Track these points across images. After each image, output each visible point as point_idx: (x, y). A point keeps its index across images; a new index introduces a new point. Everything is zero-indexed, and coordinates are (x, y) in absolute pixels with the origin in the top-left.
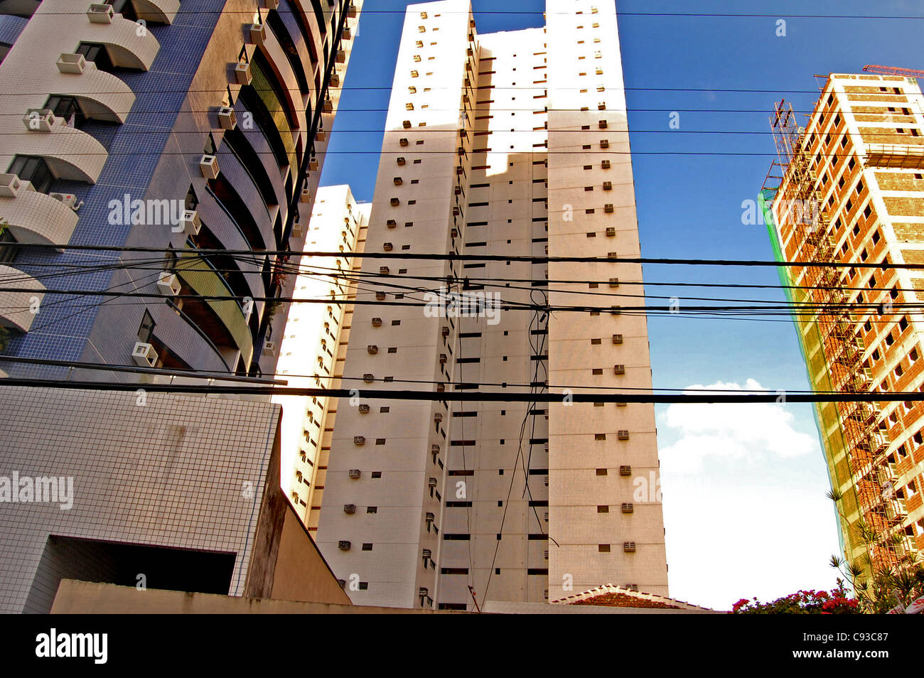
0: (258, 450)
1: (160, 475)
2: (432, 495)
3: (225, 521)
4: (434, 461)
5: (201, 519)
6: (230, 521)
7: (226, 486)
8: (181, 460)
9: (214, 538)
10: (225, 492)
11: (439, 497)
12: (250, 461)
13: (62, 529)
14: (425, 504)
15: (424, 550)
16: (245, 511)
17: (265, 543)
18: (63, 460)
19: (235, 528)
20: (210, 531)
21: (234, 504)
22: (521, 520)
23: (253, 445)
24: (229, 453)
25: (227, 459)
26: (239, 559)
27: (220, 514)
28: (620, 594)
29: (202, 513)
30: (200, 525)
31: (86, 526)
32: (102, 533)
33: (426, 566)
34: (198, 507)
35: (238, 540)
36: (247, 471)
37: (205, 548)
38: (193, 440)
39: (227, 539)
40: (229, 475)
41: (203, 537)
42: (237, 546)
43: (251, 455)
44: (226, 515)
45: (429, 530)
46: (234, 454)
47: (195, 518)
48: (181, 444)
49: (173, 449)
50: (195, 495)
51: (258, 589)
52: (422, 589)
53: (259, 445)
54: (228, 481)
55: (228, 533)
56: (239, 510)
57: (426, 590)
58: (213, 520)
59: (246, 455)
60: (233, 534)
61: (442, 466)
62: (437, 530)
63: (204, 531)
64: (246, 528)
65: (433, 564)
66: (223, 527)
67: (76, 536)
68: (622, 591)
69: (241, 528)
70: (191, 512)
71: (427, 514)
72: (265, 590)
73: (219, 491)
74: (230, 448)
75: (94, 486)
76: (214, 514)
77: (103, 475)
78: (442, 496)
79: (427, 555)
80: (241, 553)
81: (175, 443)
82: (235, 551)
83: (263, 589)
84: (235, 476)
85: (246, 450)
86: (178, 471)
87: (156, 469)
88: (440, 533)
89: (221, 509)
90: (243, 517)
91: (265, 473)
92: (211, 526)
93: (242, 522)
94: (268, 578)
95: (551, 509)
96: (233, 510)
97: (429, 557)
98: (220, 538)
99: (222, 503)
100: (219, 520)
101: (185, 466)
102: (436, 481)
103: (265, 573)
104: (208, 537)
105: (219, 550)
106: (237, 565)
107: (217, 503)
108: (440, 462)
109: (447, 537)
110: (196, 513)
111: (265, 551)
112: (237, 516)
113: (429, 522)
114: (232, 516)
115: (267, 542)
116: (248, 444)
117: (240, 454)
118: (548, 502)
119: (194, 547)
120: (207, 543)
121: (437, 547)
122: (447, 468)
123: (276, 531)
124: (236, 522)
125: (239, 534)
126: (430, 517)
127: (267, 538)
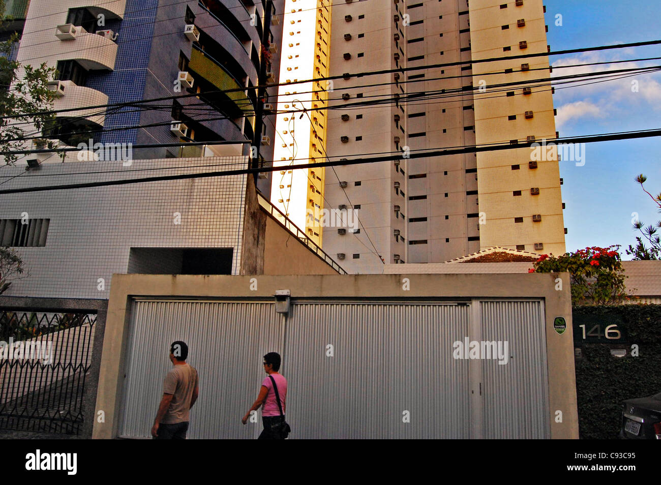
0: (238, 186)
1: (184, 207)
2: (397, 193)
3: (224, 230)
4: (397, 170)
5: (211, 230)
6: (227, 230)
7: (223, 210)
8: (195, 197)
9: (220, 240)
10: (222, 213)
11: (403, 195)
12: (234, 193)
13: (136, 244)
14: (392, 200)
15: (395, 230)
16: (235, 223)
17: (253, 240)
18: (129, 205)
19: (231, 233)
20: (217, 237)
21: (228, 220)
22: (462, 204)
23: (235, 183)
24: (221, 190)
25: (221, 193)
26: (235, 251)
27: (221, 227)
28: (503, 253)
29: (211, 227)
30: (211, 234)
31: (149, 241)
32: (155, 244)
33: (397, 241)
34: (208, 223)
35: (233, 240)
36: (234, 200)
37: (216, 247)
38: (200, 184)
39: (227, 240)
40: (223, 203)
41: (213, 240)
42: (233, 244)
43: (235, 189)
44: (224, 226)
45: (397, 217)
46: (225, 190)
47: (208, 230)
48: (193, 187)
49: (189, 191)
50: (206, 217)
51: (252, 267)
52: (395, 255)
53: (238, 183)
54: (223, 206)
55: (227, 237)
56: (232, 223)
57: (398, 255)
58: (218, 230)
59: (231, 190)
60: (230, 237)
61: (403, 173)
62: (404, 217)
63: (214, 237)
64: (237, 233)
65: (403, 239)
66: (224, 233)
67: (142, 247)
68: (504, 251)
69: (234, 233)
70: (205, 227)
71: (395, 206)
72: (258, 267)
73: (219, 213)
74: (222, 187)
75: (149, 217)
76: (218, 227)
77: (153, 211)
78: (406, 193)
79: (397, 234)
80: (236, 247)
81: (190, 187)
82: (232, 247)
83: (256, 266)
84: (227, 203)
85: (231, 186)
86: (194, 203)
87: (182, 204)
88: (406, 218)
89: (221, 223)
90: (235, 226)
91: (244, 199)
92: (217, 233)
93: (234, 230)
94: (259, 260)
95: (480, 196)
96: (228, 223)
97: (399, 234)
98: (223, 240)
99: (222, 220)
100: (221, 230)
101: (198, 200)
102: (399, 184)
103: (256, 257)
104: (217, 240)
105: (223, 247)
106: (235, 255)
107: (218, 220)
108: (401, 170)
109: (411, 220)
110: (208, 227)
111: (254, 244)
112: (231, 226)
113: (397, 212)
114: (228, 226)
115: (255, 240)
116: (232, 183)
117: (228, 190)
118: (477, 191)
119: (209, 247)
120: (216, 244)
121: (404, 227)
122: (407, 174)
123: (261, 232)
124: (231, 230)
125: (234, 237)
126: (397, 209)
127: (254, 237)
